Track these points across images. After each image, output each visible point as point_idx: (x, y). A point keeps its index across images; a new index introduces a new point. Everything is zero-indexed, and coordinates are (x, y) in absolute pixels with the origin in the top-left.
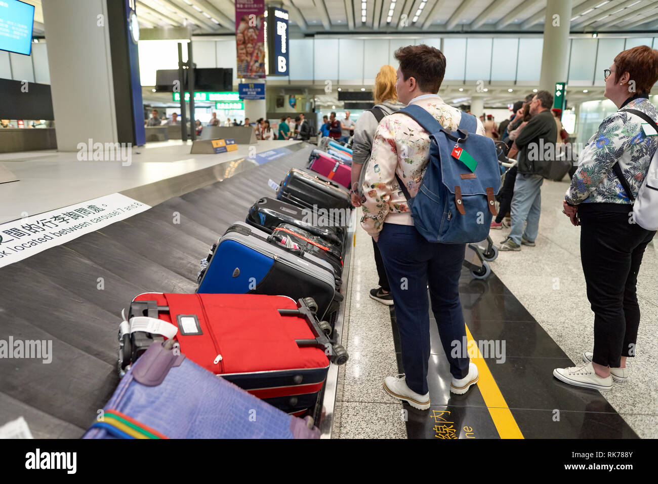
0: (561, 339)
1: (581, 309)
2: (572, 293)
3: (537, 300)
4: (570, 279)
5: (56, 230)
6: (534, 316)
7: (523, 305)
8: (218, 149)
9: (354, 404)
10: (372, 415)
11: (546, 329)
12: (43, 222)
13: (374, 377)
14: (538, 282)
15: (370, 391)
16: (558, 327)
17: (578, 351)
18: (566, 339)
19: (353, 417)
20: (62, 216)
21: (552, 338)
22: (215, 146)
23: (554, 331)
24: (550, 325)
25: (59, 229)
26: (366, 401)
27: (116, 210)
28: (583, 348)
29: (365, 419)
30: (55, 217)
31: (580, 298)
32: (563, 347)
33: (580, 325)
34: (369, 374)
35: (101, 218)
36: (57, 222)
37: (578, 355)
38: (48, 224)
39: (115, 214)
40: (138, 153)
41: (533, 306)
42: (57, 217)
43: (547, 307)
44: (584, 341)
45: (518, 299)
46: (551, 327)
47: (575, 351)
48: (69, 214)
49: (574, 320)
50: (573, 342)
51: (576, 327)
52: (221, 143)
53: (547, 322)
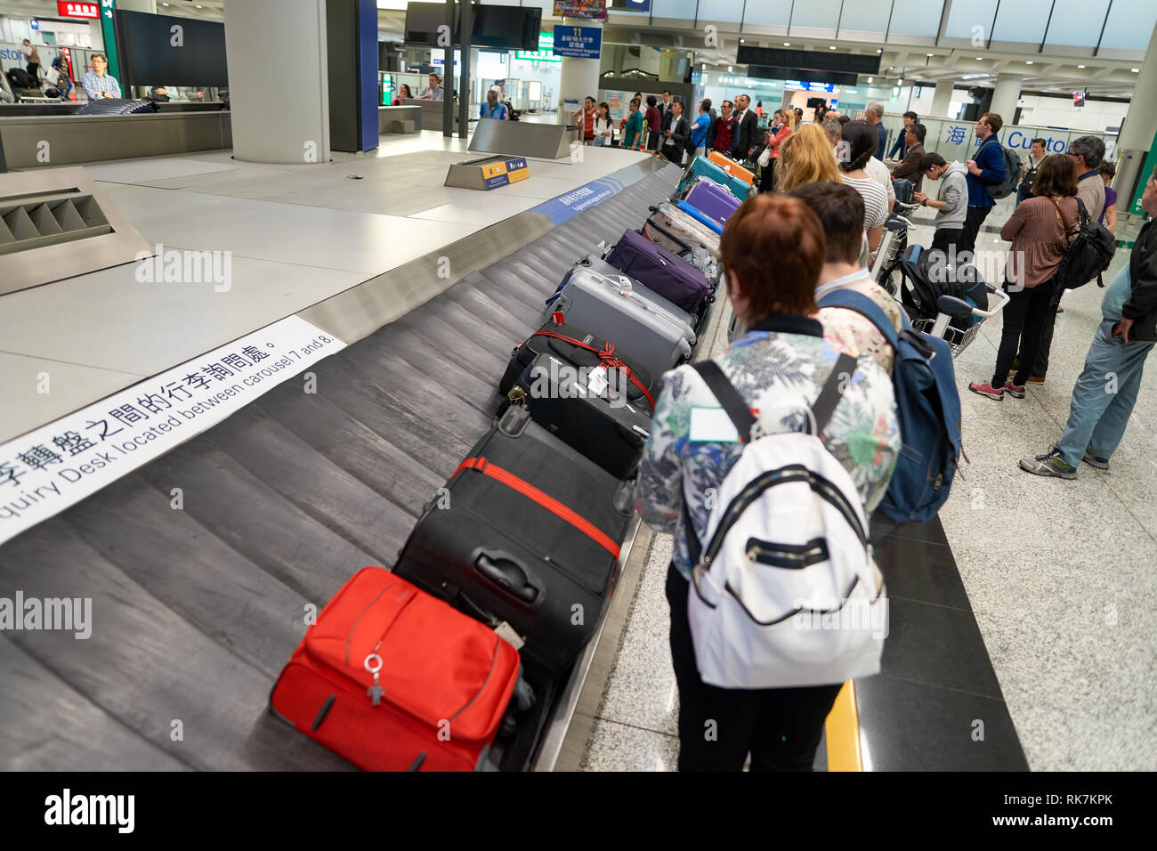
0: (1003, 656)
1: (1063, 595)
2: (1060, 558)
3: (989, 564)
4: (1068, 524)
5: (188, 404)
6: (971, 599)
7: (960, 570)
8: (492, 181)
9: (616, 727)
10: (639, 753)
11: (983, 629)
12: (171, 388)
13: (660, 681)
14: (1003, 523)
15: (647, 707)
16: (1007, 629)
17: (1025, 687)
18: (1012, 657)
19: (609, 751)
20: (201, 374)
21: (988, 650)
22: (487, 176)
23: (995, 636)
24: (994, 622)
25: (193, 402)
26: (636, 724)
27: (287, 355)
28: (1037, 682)
29: (626, 759)
30: (190, 377)
31: (1070, 572)
32: (1001, 674)
33: (1050, 630)
34: (654, 672)
35: (261, 374)
36: (190, 388)
37: (1024, 695)
38: (178, 393)
39: (284, 363)
40: (357, 178)
41: (976, 576)
42: (193, 376)
43: (1002, 581)
44: (1043, 667)
45: (955, 556)
46: (993, 627)
47: (1021, 685)
48: (212, 369)
49: (1042, 619)
50: (1023, 665)
51: (1040, 635)
52: (499, 168)
53: (991, 614)
